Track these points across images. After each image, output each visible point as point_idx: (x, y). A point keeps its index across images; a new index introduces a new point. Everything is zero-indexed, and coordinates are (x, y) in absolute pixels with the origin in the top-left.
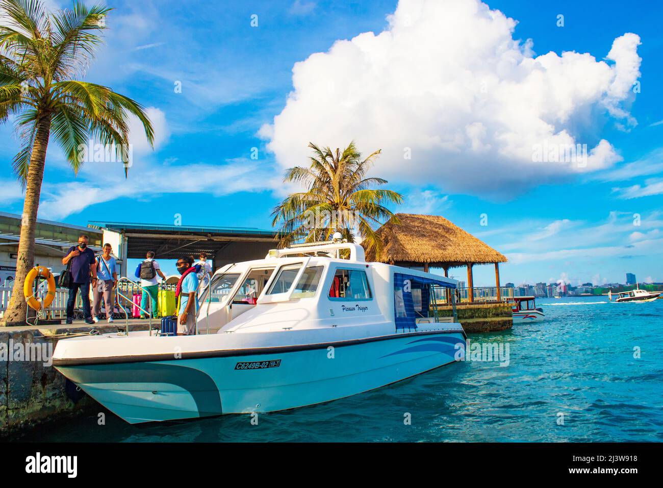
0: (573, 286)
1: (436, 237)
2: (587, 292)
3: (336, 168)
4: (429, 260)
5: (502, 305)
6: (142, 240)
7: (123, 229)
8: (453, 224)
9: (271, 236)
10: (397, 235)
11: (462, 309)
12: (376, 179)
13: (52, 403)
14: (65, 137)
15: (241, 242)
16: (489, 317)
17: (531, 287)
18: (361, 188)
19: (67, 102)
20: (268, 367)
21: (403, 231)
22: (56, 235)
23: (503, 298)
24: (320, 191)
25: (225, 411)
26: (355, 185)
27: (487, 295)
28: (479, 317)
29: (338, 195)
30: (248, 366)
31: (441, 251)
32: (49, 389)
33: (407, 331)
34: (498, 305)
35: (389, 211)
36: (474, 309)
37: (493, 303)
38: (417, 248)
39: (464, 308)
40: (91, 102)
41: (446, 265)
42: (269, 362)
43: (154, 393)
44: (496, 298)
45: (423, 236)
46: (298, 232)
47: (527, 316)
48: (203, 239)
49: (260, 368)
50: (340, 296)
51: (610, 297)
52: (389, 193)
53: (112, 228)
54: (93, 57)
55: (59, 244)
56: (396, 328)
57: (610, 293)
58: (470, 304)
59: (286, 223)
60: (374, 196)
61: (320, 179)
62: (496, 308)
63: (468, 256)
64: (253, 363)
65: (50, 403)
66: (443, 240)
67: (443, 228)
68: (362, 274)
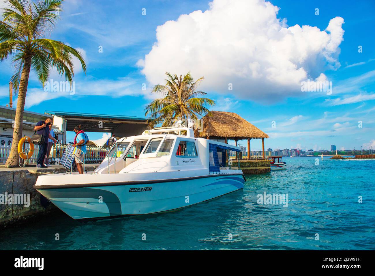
0: (303, 151)
1: (232, 124)
2: (310, 154)
3: (180, 86)
4: (227, 136)
5: (265, 160)
6: (74, 121)
7: (64, 116)
8: (241, 117)
9: (144, 121)
10: (211, 122)
11: (244, 162)
12: (201, 92)
13: (35, 207)
14: (38, 68)
15: (128, 124)
16: (258, 167)
17: (281, 151)
18: (192, 96)
19: (40, 49)
20: (145, 191)
21: (214, 120)
22: (28, 118)
23: (266, 157)
24: (171, 98)
25: (123, 213)
26: (189, 95)
27: (258, 155)
28: (253, 166)
29: (180, 100)
30: (136, 190)
31: (234, 132)
32: (33, 200)
33: (215, 173)
34: (263, 160)
35: (207, 109)
36: (250, 162)
37: (261, 159)
38: (221, 129)
39: (246, 162)
40: (54, 50)
41: (236, 139)
42: (146, 188)
43: (87, 204)
44: (262, 157)
45: (225, 123)
46: (158, 119)
47: (278, 166)
48: (107, 122)
49: (141, 191)
50: (181, 155)
51: (322, 157)
52: (208, 100)
53: (58, 115)
54: (55, 26)
55: (30, 123)
56: (210, 172)
57: (322, 155)
58: (248, 160)
59: (153, 114)
60: (199, 101)
61: (171, 91)
62: (262, 162)
63: (248, 134)
64: (138, 188)
65: (33, 207)
66: (235, 126)
67: (236, 119)
68: (193, 144)
